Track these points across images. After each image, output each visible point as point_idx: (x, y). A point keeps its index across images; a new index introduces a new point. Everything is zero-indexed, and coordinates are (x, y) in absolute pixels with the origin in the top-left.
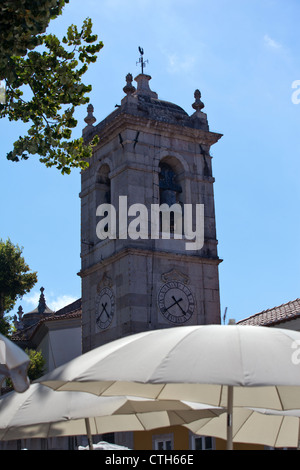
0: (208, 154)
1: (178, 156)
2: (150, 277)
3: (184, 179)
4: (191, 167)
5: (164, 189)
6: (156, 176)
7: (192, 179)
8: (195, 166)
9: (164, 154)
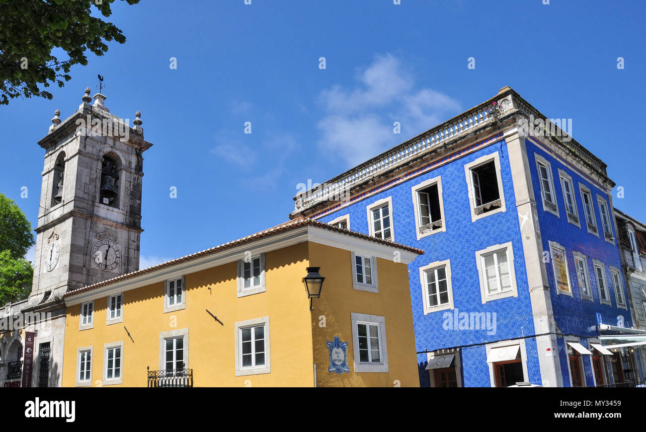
0: (141, 157)
1: (118, 153)
2: (88, 234)
3: (121, 170)
4: (127, 163)
5: (105, 175)
6: (100, 164)
7: (127, 171)
8: (130, 163)
9: (107, 149)
